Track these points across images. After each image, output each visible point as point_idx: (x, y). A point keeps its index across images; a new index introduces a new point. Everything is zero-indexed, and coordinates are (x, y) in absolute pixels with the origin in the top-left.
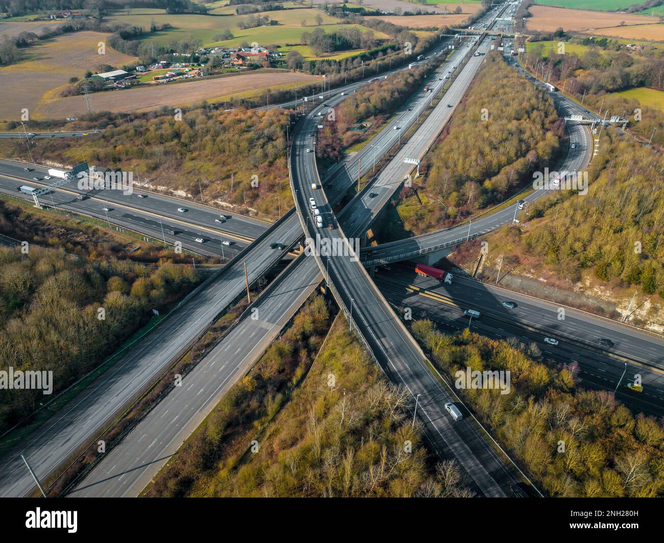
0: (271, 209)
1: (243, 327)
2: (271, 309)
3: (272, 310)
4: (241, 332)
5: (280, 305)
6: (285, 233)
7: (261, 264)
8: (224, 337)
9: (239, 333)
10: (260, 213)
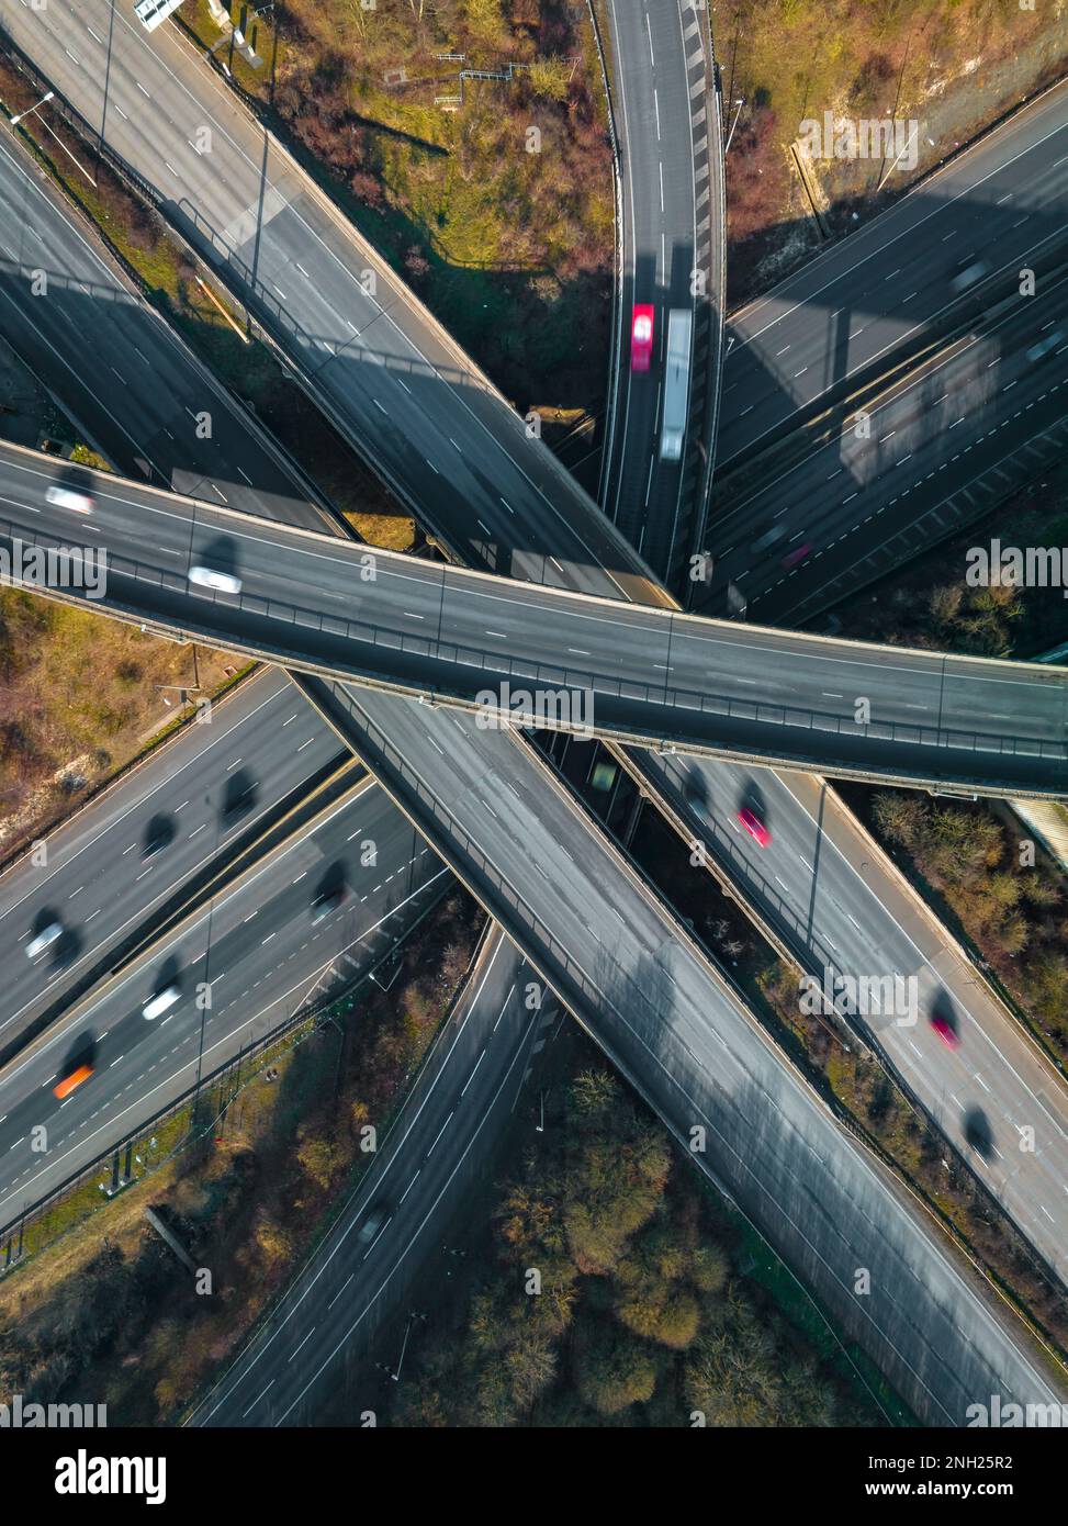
0: (117, 694)
1: (895, 1045)
2: (856, 950)
3: (864, 950)
4: (912, 1056)
5: (851, 919)
6: (447, 758)
7: (612, 904)
8: (914, 1101)
9: (917, 1062)
10: (108, 745)
